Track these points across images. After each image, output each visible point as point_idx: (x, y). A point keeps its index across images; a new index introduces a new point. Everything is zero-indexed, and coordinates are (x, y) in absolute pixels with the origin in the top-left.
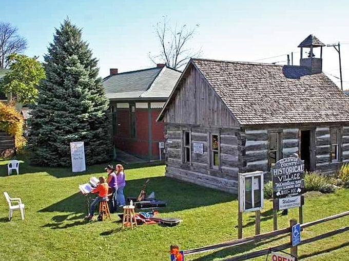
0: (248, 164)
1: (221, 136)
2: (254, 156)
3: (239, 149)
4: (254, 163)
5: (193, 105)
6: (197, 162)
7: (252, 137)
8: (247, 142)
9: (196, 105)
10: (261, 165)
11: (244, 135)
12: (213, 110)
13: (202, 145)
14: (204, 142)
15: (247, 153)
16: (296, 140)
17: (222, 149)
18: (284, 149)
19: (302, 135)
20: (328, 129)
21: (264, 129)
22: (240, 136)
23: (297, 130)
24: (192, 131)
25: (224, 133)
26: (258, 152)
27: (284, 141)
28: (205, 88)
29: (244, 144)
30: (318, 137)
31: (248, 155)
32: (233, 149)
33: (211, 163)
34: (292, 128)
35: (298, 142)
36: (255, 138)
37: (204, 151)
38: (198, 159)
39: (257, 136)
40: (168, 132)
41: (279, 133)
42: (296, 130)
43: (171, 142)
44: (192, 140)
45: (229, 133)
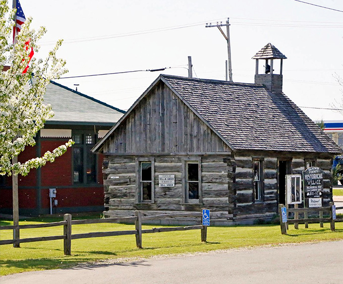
0: (238, 192)
1: (203, 164)
2: (242, 184)
3: (229, 176)
4: (242, 192)
5: (159, 130)
6: (165, 197)
7: (240, 164)
8: (237, 168)
9: (163, 129)
10: (247, 194)
11: (234, 161)
12: (191, 135)
13: (174, 176)
14: (176, 173)
15: (237, 180)
16: (275, 171)
17: (204, 178)
18: (265, 180)
19: (280, 165)
20: (303, 161)
21: (249, 156)
22: (230, 162)
23: (276, 159)
24: (155, 162)
25: (208, 161)
26: (244, 180)
27: (266, 171)
28: (179, 110)
29: (234, 170)
30: (293, 170)
31: (237, 183)
32: (220, 176)
33: (186, 197)
34: (271, 157)
35: (277, 173)
36: (242, 164)
37: (175, 184)
38: (165, 194)
39: (244, 163)
40: (110, 165)
41: (261, 161)
42: (274, 159)
43: (118, 177)
44: (155, 172)
45: (214, 159)
